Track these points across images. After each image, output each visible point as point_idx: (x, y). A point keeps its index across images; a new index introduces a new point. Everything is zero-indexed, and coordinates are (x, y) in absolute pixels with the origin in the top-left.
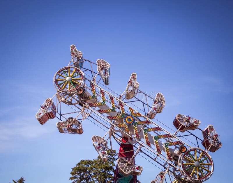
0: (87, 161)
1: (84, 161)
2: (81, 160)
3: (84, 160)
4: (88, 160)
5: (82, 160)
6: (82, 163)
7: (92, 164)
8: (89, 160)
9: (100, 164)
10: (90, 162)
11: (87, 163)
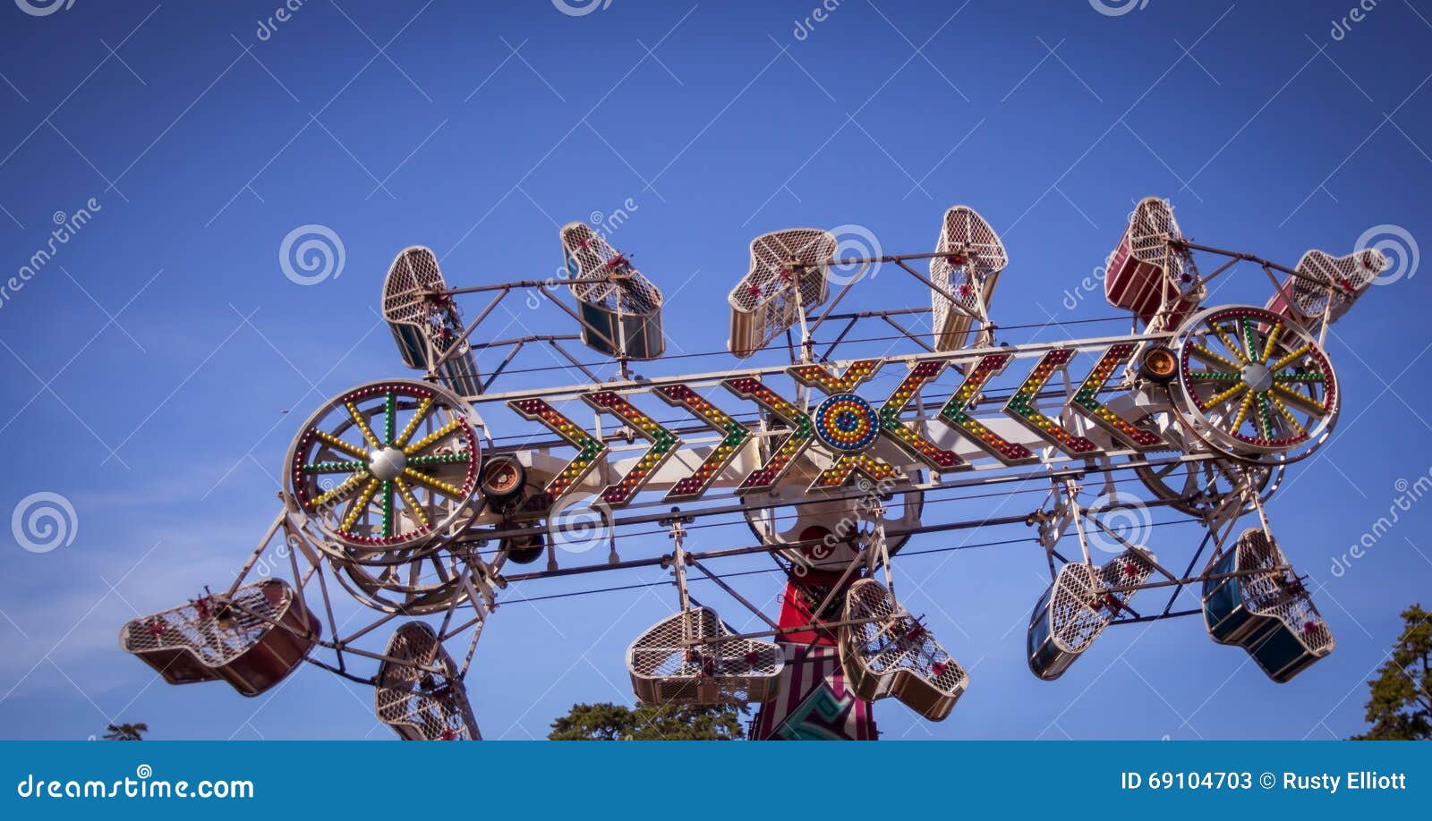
0: (602, 707)
1: (587, 709)
2: (576, 707)
3: (588, 704)
4: (609, 706)
5: (580, 704)
6: (578, 717)
7: (627, 727)
8: (615, 704)
9: (666, 723)
10: (622, 717)
11: (607, 718)
